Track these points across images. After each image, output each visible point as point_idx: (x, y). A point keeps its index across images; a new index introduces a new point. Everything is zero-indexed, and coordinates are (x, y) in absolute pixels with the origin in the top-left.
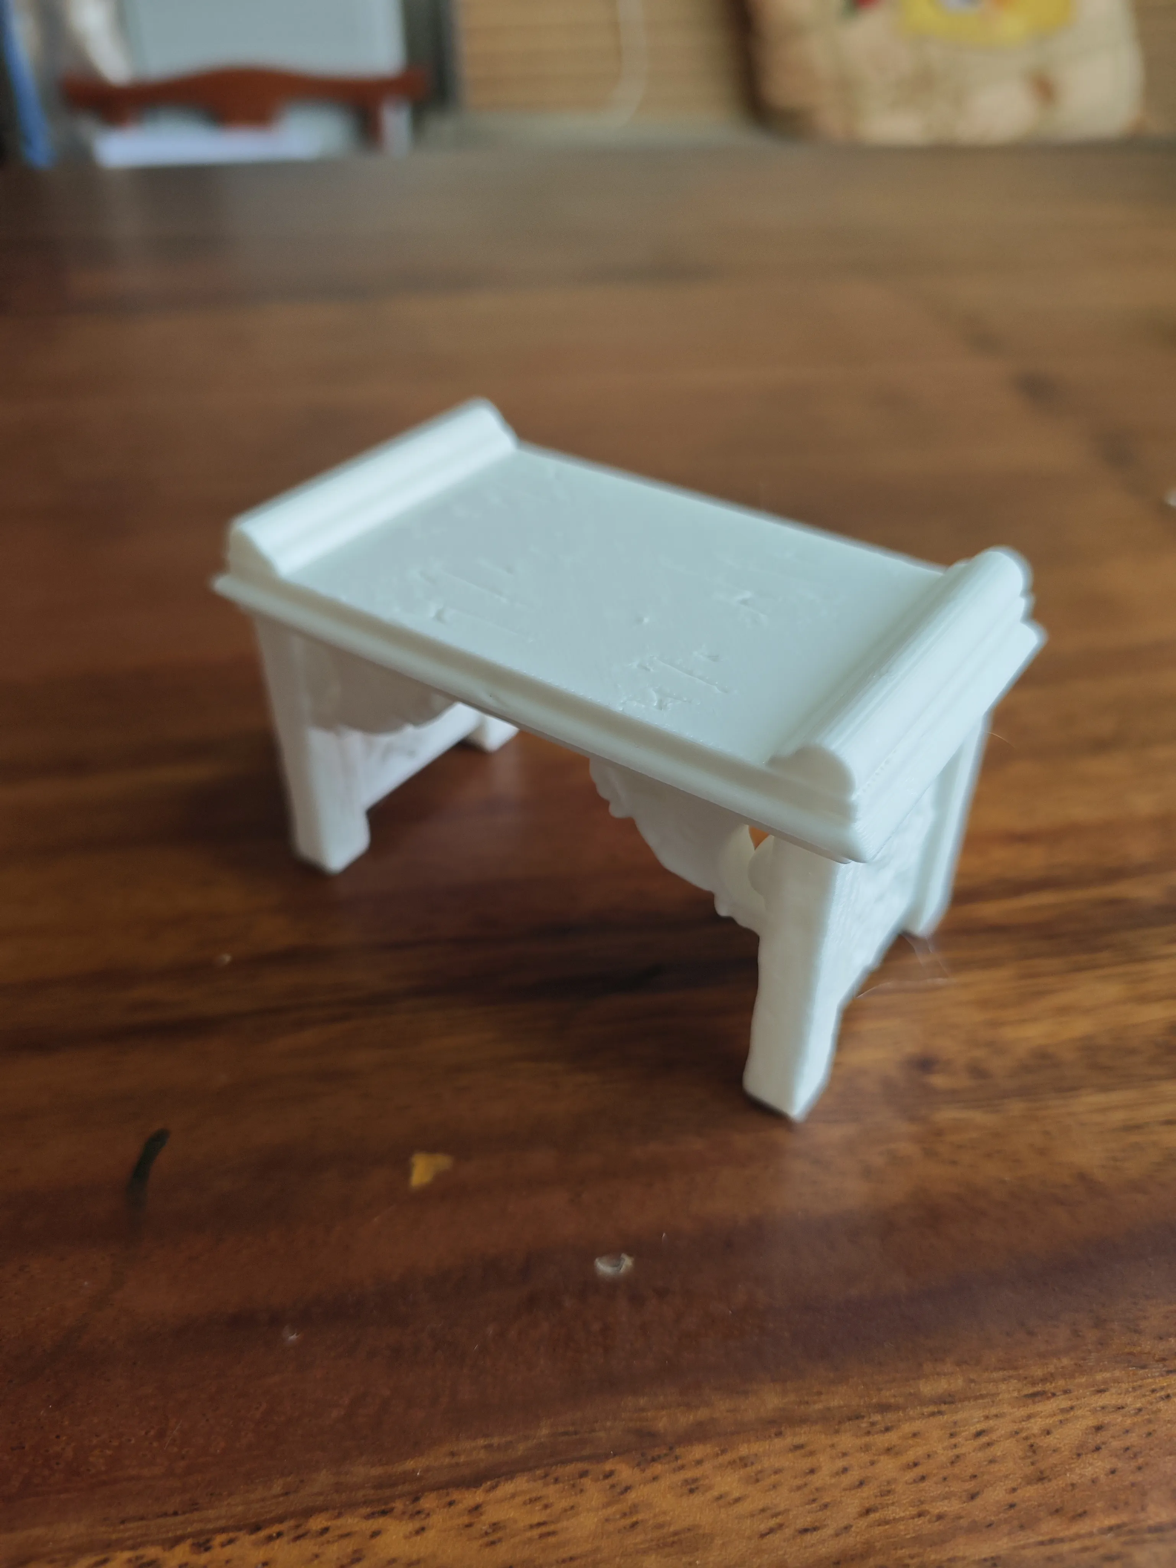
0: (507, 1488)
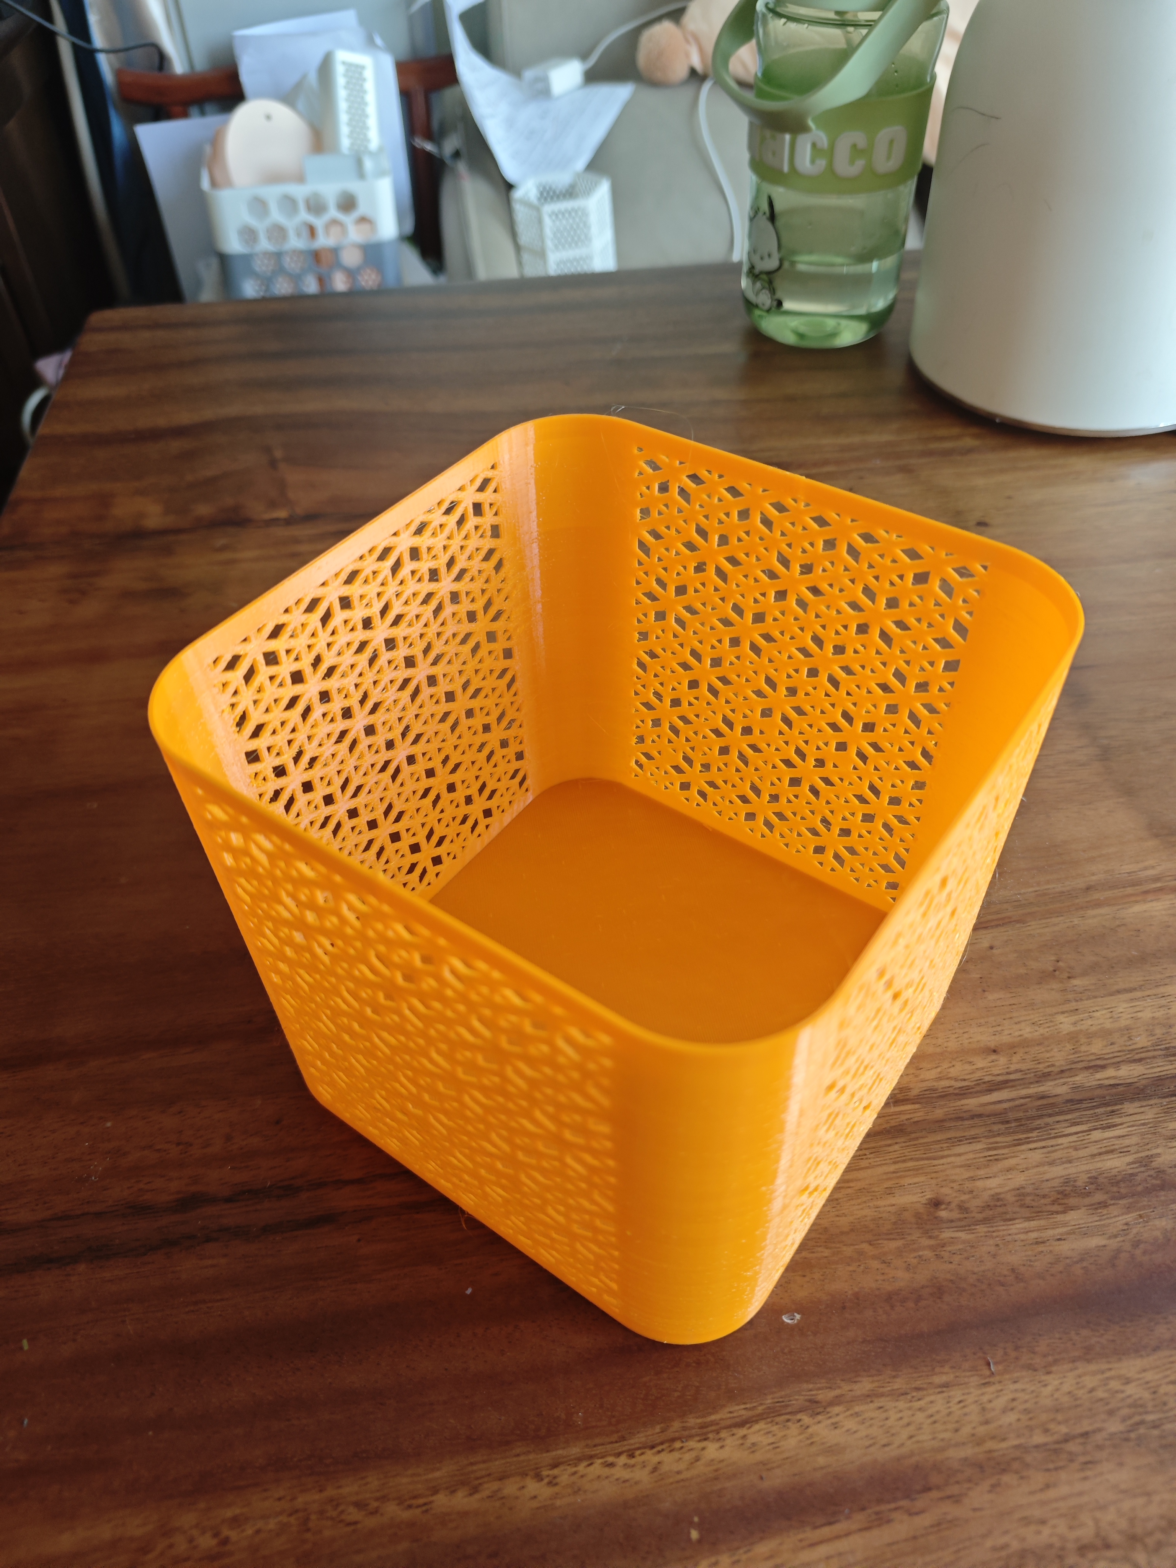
0: (756, 1427)
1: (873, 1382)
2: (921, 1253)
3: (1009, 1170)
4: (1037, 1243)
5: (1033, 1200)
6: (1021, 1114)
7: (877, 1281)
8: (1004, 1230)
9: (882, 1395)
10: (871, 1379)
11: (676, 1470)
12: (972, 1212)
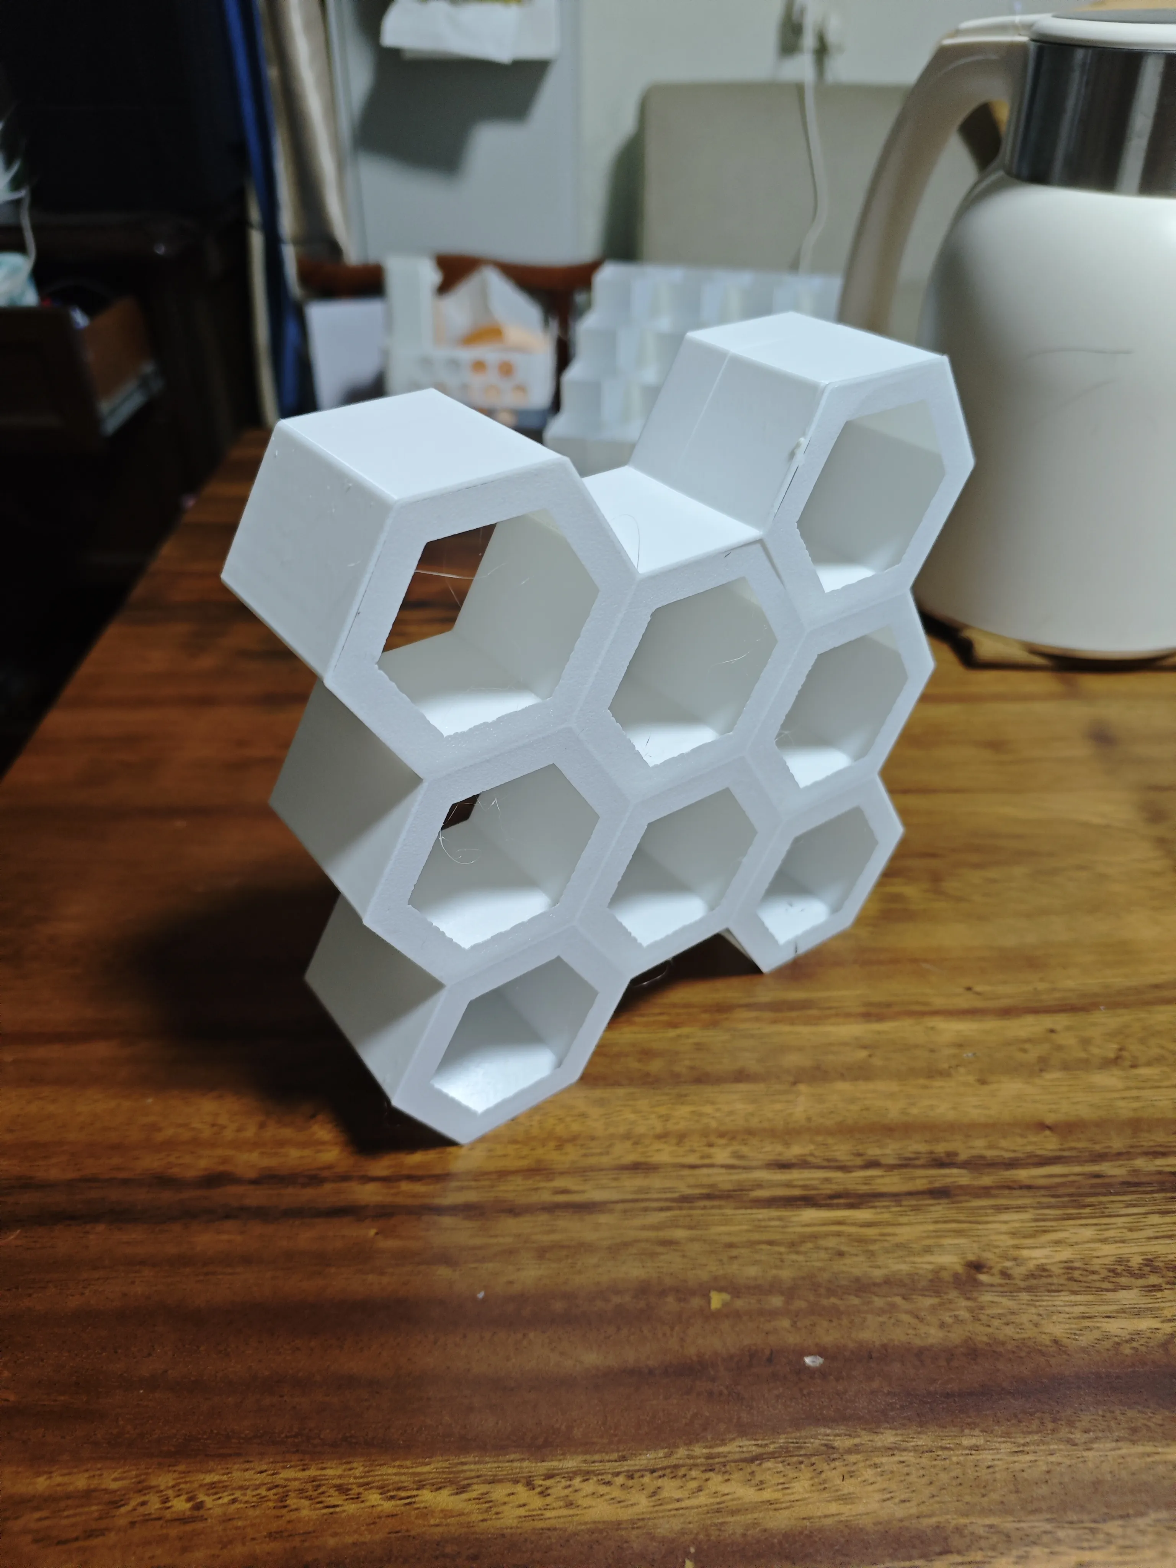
0: (766, 1465)
1: (896, 1435)
2: (957, 1313)
3: (1058, 1242)
4: (1084, 1318)
5: (1081, 1275)
6: (1072, 1190)
7: (908, 1334)
8: (1048, 1301)
9: (905, 1450)
10: (894, 1432)
11: (677, 1497)
12: (1014, 1279)
